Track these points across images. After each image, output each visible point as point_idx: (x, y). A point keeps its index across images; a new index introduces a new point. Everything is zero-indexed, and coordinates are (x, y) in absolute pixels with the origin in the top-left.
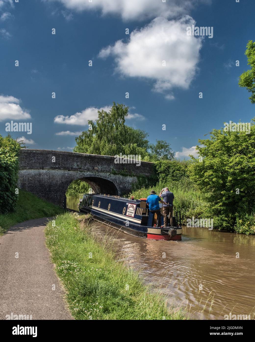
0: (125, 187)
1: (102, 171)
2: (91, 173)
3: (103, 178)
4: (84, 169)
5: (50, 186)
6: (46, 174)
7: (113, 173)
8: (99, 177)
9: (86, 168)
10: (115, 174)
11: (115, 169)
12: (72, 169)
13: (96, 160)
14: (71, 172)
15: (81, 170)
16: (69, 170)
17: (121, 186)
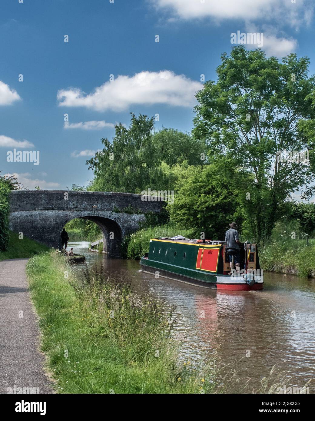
0: (131, 226)
1: (102, 210)
2: (89, 212)
3: (103, 216)
4: (81, 208)
5: (43, 227)
6: (39, 215)
7: (115, 211)
8: (99, 216)
9: (83, 207)
10: (117, 212)
11: (117, 207)
12: (67, 209)
13: (95, 197)
14: (66, 212)
15: (77, 209)
16: (64, 210)
17: (126, 225)
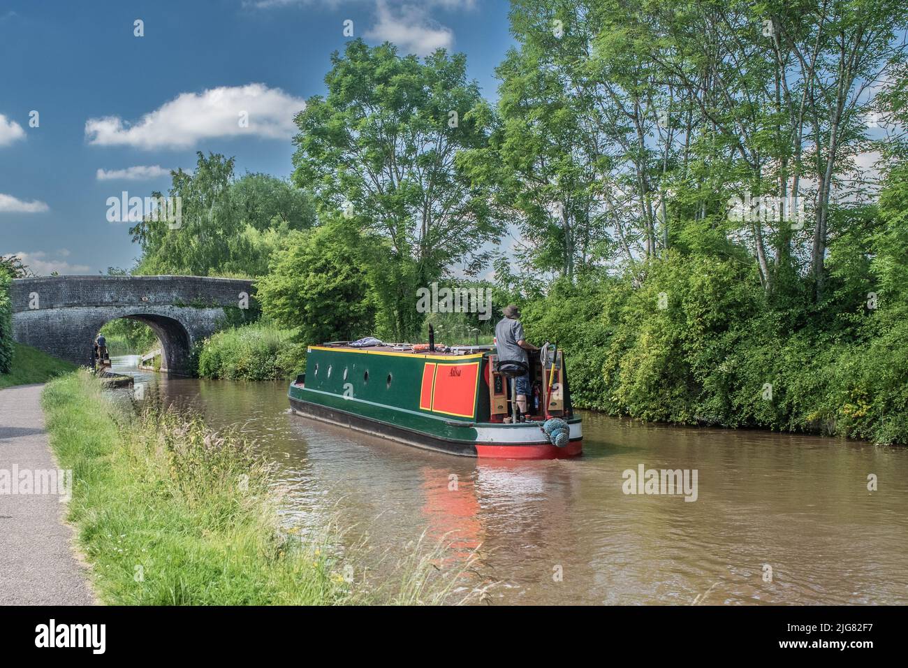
0: (203, 327)
1: (156, 303)
2: (137, 308)
3: (158, 314)
4: (123, 302)
5: (66, 334)
6: (58, 316)
7: (177, 305)
8: (153, 313)
9: (126, 300)
10: (181, 305)
11: (180, 298)
12: (103, 304)
13: (145, 284)
14: (100, 309)
15: (117, 304)
16: (97, 306)
17: (195, 327)
